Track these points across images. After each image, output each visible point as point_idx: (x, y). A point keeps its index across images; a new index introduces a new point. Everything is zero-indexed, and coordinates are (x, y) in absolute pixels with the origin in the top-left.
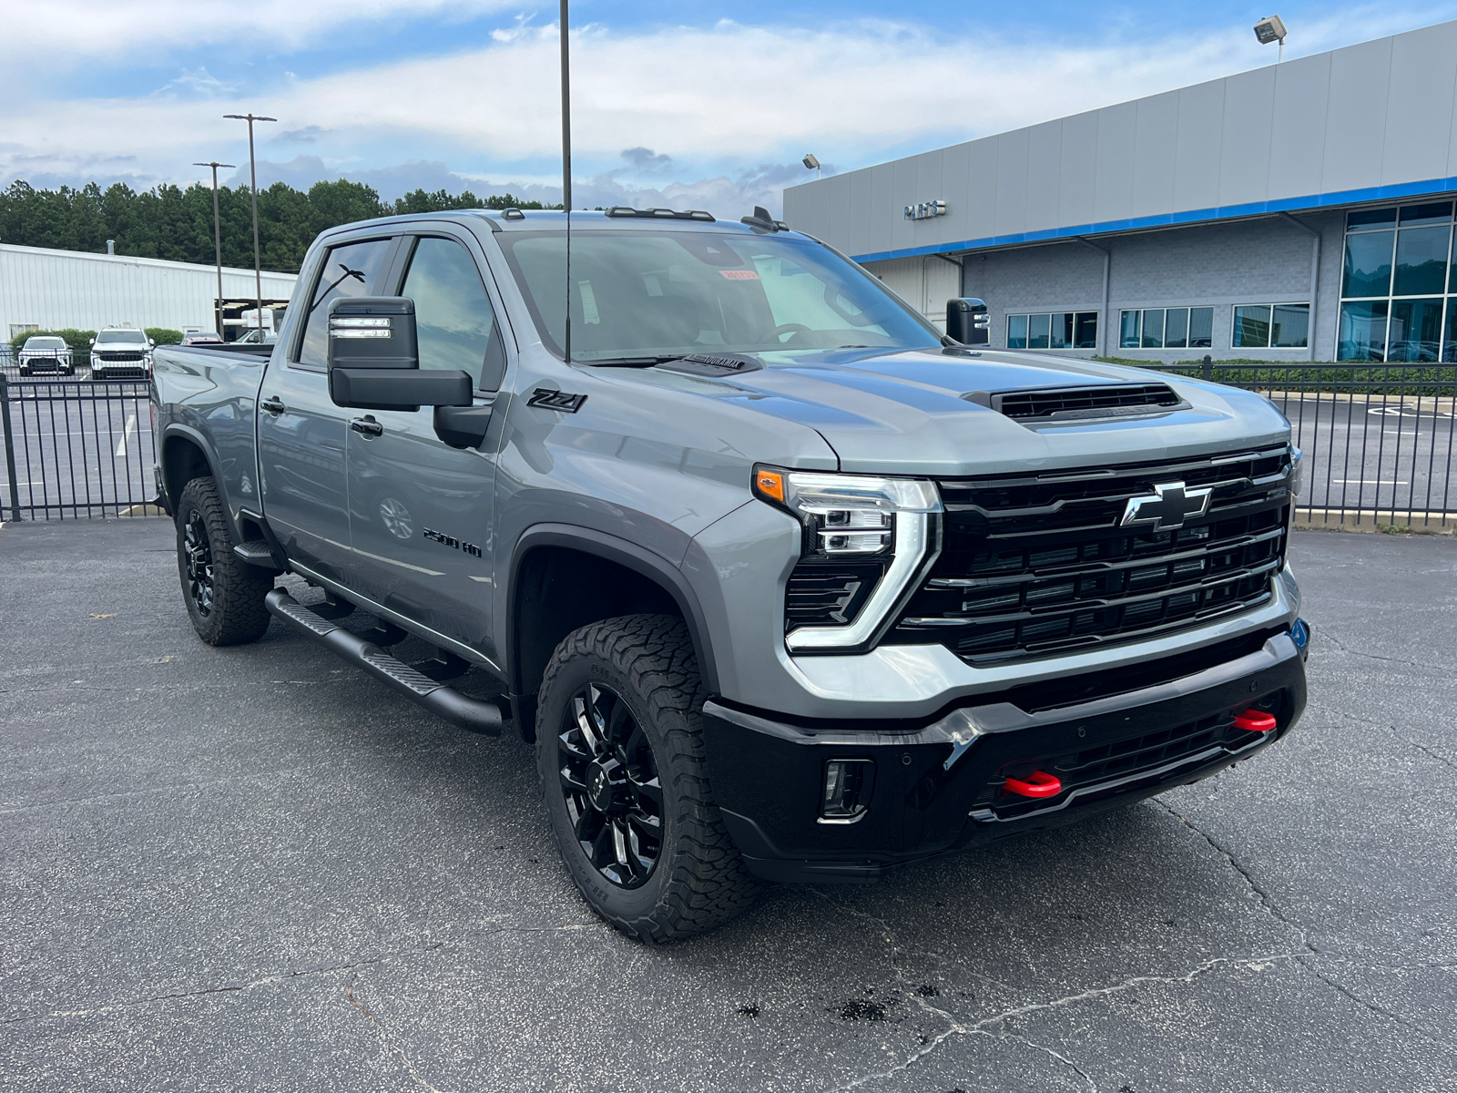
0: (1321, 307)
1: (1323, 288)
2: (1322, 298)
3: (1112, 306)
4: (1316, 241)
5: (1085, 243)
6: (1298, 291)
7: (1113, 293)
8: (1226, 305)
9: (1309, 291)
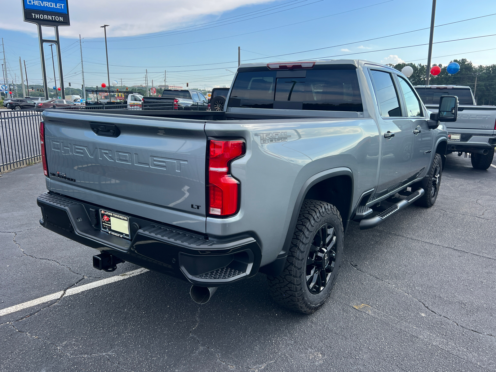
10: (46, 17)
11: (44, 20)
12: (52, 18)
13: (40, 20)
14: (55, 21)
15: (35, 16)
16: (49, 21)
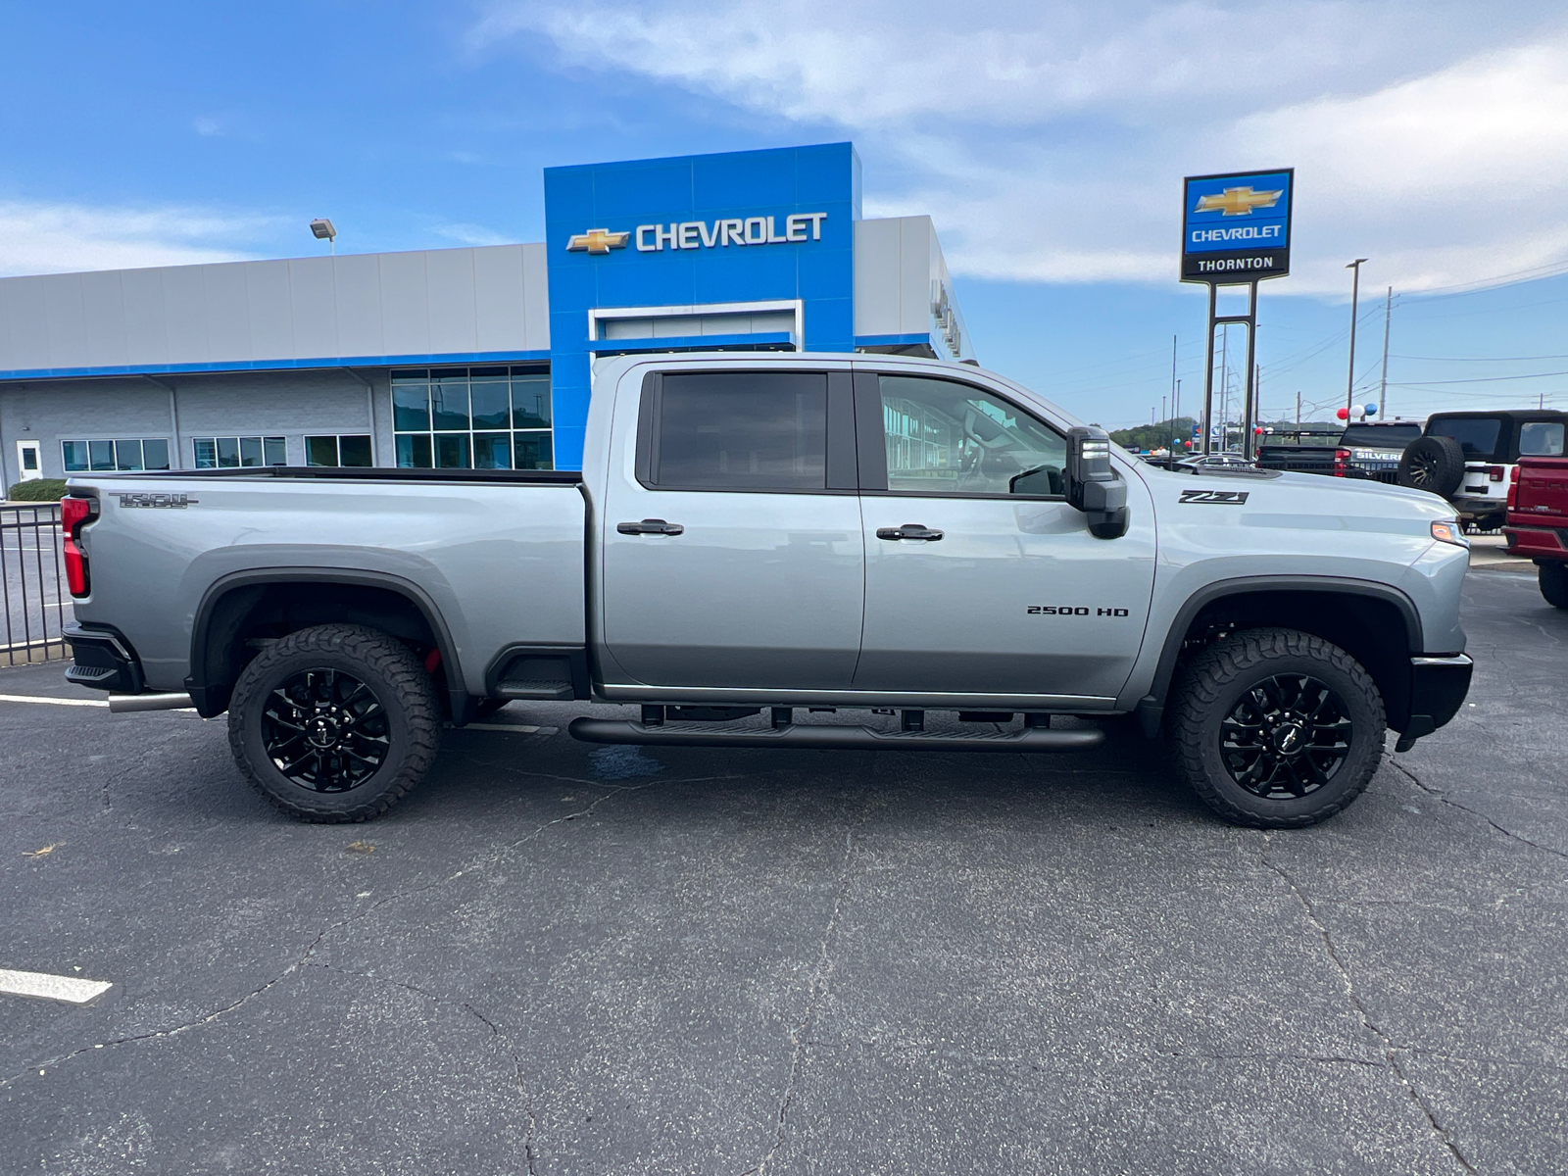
0: (380, 438)
1: (379, 424)
2: (379, 431)
3: (183, 434)
4: (369, 390)
5: (149, 379)
6: (359, 426)
7: (181, 424)
8: (297, 436)
9: (368, 425)
10: (1231, 264)
11: (1225, 272)
12: (1246, 263)
13: (1217, 272)
14: (1253, 270)
15: (1205, 265)
16: (1240, 271)
